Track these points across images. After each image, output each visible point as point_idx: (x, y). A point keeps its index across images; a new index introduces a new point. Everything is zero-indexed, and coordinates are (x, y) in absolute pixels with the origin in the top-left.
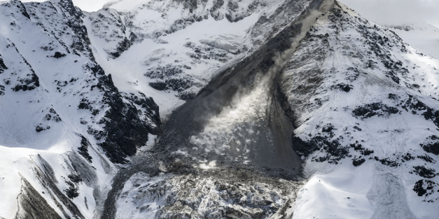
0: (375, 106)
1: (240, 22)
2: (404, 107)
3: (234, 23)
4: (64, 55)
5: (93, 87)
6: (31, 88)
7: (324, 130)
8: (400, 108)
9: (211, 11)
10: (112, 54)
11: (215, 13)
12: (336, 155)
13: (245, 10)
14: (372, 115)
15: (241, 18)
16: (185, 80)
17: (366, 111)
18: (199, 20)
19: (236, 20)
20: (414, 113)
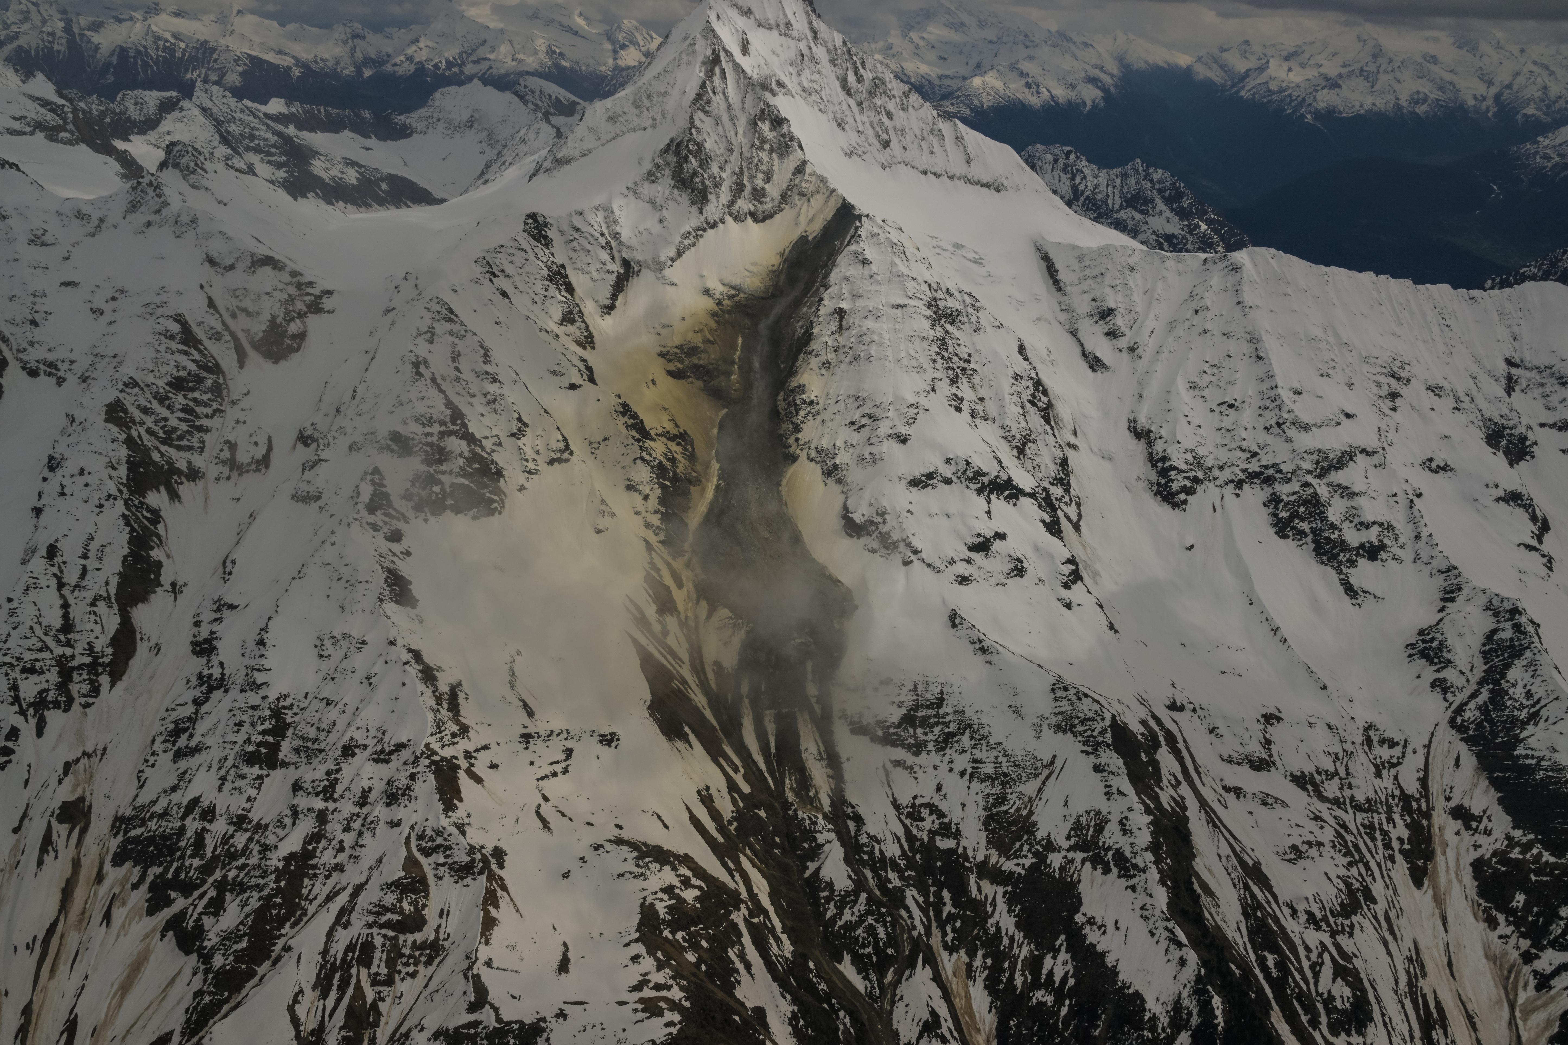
0: (930, 476)
1: (768, 222)
2: (959, 478)
3: (761, 224)
4: (580, 386)
5: (635, 459)
6: (567, 461)
7: (877, 514)
8: (954, 479)
9: (728, 207)
10: (605, 307)
11: (734, 209)
12: (887, 549)
13: (776, 202)
14: (926, 486)
15: (771, 216)
16: (711, 367)
17: (921, 481)
18: (713, 226)
19: (764, 220)
20: (968, 487)
